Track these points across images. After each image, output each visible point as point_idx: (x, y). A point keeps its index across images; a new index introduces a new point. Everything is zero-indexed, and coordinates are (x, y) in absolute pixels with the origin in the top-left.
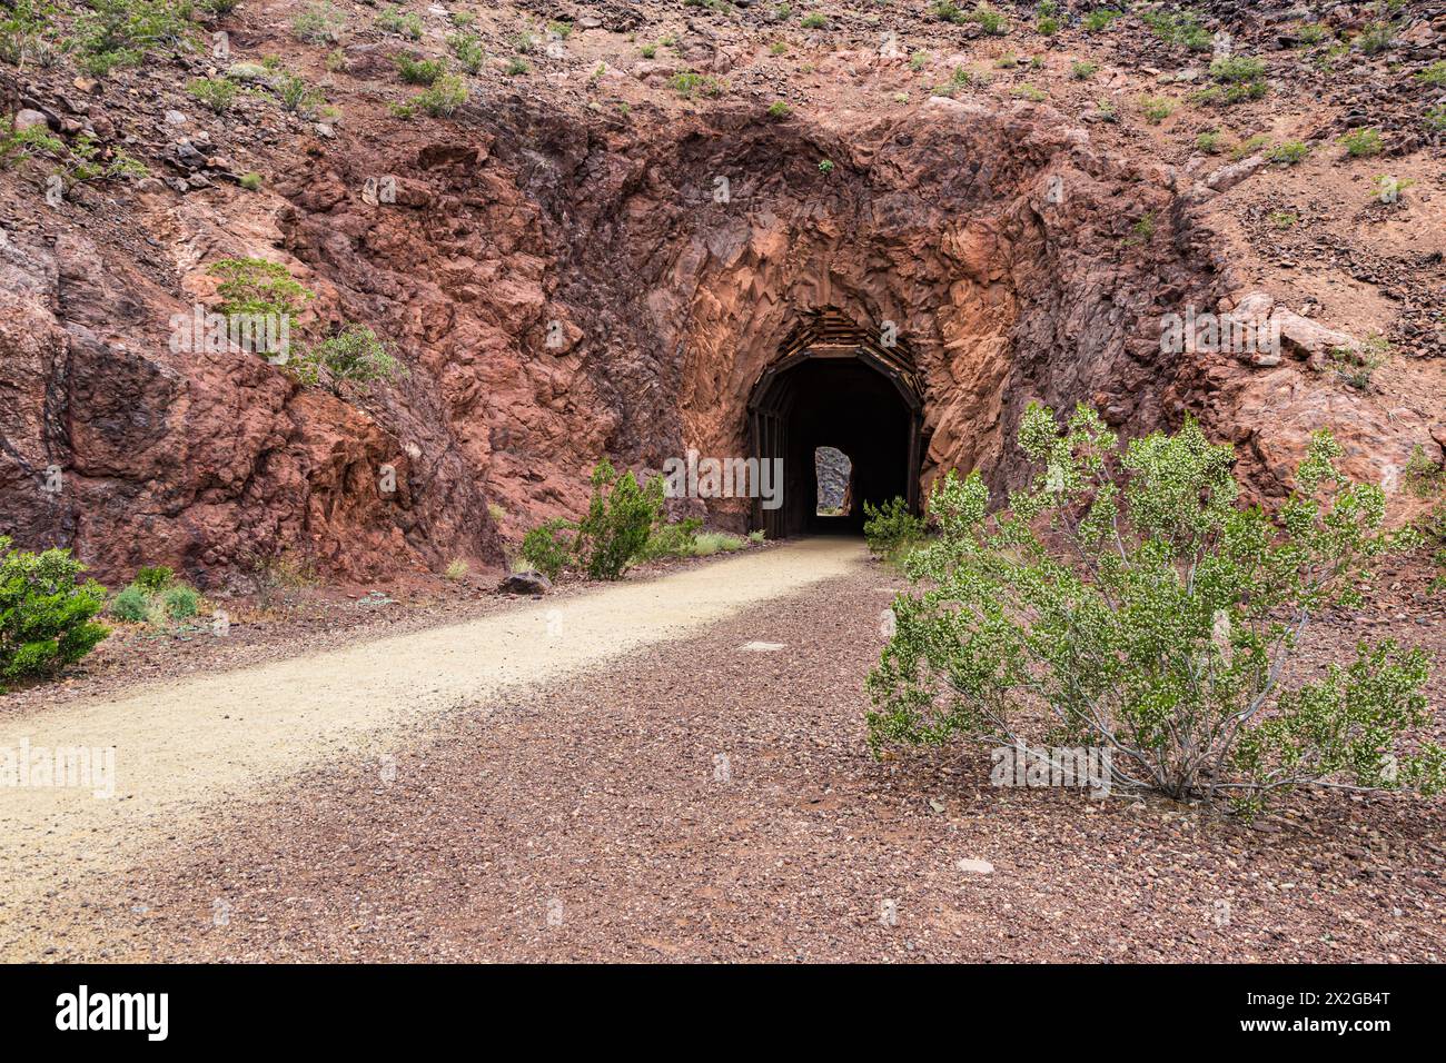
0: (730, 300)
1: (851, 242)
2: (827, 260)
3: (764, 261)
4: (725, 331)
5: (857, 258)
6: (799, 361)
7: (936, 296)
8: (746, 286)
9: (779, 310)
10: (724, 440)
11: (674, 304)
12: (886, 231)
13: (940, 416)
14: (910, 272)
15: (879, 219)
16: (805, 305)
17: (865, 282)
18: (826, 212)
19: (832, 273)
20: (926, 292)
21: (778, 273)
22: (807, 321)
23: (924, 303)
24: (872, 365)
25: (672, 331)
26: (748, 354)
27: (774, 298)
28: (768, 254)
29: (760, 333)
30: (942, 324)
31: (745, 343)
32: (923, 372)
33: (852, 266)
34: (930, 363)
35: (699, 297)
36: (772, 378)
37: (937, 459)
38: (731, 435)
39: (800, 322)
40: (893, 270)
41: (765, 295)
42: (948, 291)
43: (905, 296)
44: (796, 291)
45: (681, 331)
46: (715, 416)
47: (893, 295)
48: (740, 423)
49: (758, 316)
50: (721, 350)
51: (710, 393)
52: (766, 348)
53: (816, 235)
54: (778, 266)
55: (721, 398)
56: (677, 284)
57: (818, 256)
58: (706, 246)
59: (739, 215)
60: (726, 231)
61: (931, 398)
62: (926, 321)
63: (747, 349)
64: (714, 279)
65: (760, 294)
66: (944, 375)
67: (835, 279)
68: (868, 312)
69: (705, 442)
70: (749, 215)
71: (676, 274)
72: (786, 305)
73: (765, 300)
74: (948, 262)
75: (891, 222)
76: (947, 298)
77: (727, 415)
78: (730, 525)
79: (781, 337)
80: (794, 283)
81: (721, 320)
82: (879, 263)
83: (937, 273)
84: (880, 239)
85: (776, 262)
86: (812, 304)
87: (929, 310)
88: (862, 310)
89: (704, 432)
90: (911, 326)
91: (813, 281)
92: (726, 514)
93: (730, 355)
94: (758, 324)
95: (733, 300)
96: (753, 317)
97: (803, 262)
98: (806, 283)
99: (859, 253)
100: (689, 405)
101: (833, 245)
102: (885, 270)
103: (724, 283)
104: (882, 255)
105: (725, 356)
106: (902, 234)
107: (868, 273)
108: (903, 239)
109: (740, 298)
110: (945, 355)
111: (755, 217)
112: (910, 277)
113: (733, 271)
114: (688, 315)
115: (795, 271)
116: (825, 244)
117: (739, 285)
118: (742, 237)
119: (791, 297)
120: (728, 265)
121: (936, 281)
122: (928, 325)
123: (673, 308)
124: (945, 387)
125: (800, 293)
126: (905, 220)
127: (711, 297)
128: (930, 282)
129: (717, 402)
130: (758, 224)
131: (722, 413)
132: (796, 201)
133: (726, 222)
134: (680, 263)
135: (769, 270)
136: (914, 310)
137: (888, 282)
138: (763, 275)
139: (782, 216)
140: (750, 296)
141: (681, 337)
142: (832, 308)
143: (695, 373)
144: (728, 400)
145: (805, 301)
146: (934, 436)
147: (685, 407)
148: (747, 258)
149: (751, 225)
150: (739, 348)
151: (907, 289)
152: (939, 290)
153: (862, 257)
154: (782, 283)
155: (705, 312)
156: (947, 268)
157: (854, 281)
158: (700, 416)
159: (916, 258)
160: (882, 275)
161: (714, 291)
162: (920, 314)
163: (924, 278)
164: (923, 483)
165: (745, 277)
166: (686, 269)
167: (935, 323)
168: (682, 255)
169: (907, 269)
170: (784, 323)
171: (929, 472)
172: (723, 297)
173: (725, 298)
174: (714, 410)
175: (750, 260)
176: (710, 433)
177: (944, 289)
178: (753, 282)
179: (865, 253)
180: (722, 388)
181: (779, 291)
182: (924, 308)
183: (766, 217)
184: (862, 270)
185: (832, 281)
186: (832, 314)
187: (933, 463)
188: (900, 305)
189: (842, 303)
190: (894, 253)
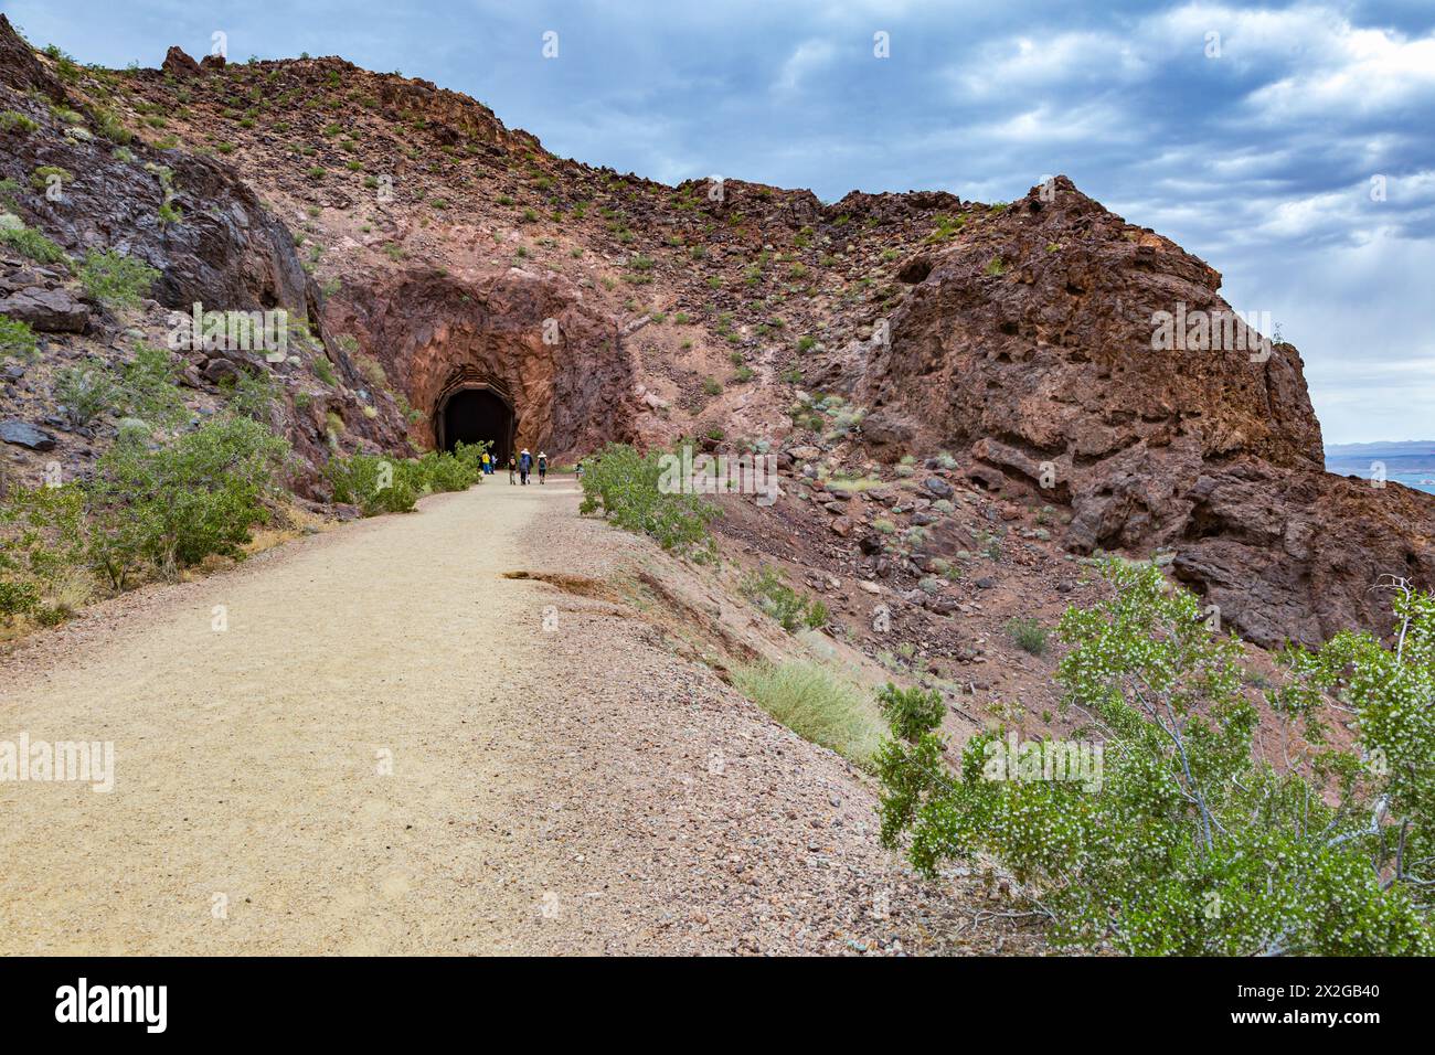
0: (426, 362)
1: (479, 336)
2: (468, 343)
3: (440, 343)
4: (425, 376)
5: (482, 343)
7: (518, 362)
8: (433, 355)
12: (496, 332)
13: (522, 414)
14: (507, 351)
15: (492, 326)
16: (458, 363)
17: (486, 354)
18: (467, 321)
19: (470, 349)
20: (514, 360)
21: (446, 348)
22: (458, 370)
23: (513, 364)
24: (492, 392)
26: (434, 385)
27: (444, 360)
28: (441, 340)
29: (439, 376)
30: (521, 374)
31: (433, 381)
32: (514, 395)
33: (480, 347)
34: (517, 391)
35: (414, 361)
37: (522, 433)
39: (455, 371)
40: (499, 349)
41: (441, 359)
42: (524, 360)
43: (505, 361)
44: (454, 357)
45: (409, 377)
47: (499, 361)
49: (438, 368)
50: (424, 385)
52: (441, 383)
53: (462, 331)
54: (446, 345)
55: (425, 405)
56: (405, 355)
57: (463, 341)
58: (416, 337)
59: (427, 322)
60: (423, 330)
61: (518, 406)
62: (514, 372)
63: (434, 383)
64: (420, 352)
65: (438, 358)
66: (523, 397)
67: (472, 352)
70: (432, 321)
71: (404, 351)
72: (449, 363)
73: (440, 361)
74: (524, 348)
75: (498, 328)
76: (524, 363)
79: (447, 378)
80: (453, 353)
81: (423, 371)
82: (492, 346)
83: (519, 352)
84: (493, 335)
85: (445, 343)
86: (461, 363)
87: (516, 368)
90: (508, 374)
91: (461, 352)
93: (428, 387)
94: (438, 372)
95: (428, 362)
96: (436, 369)
97: (457, 344)
98: (458, 353)
99: (483, 341)
101: (470, 336)
102: (495, 349)
103: (424, 354)
104: (494, 342)
105: (426, 387)
106: (503, 334)
107: (487, 350)
108: (503, 336)
109: (431, 361)
110: (523, 388)
111: (435, 323)
112: (506, 353)
113: (427, 348)
114: (411, 369)
115: (453, 348)
116: (467, 336)
117: (430, 354)
118: (430, 332)
119: (452, 359)
120: (425, 346)
121: (518, 355)
122: (515, 374)
124: (524, 402)
125: (456, 358)
126: (504, 328)
127: (419, 361)
128: (516, 356)
129: (424, 407)
130: (436, 326)
132: (453, 315)
133: (423, 325)
134: (406, 346)
135: (442, 347)
136: (509, 367)
137: (496, 355)
138: (440, 350)
139: (447, 322)
140: (434, 359)
142: (470, 365)
144: (427, 407)
145: (458, 361)
146: (520, 423)
149: (433, 327)
150: (431, 383)
151: (505, 358)
152: (520, 359)
153: (484, 343)
154: (448, 353)
155: (417, 368)
156: (523, 350)
157: (481, 353)
159: (509, 345)
160: (494, 351)
161: (420, 358)
162: (512, 369)
163: (513, 354)
165: (432, 351)
166: (408, 348)
167: (518, 373)
168: (407, 342)
169: (506, 349)
170: (448, 371)
171: (518, 438)
172: (424, 360)
174: (424, 410)
175: (434, 343)
177: (522, 359)
178: (436, 353)
179: (486, 341)
180: (425, 401)
181: (447, 357)
182: (513, 367)
183: (439, 322)
184: (484, 349)
185: (470, 353)
186: (471, 368)
187: (520, 435)
188: (503, 365)
189: (475, 363)
190: (499, 342)
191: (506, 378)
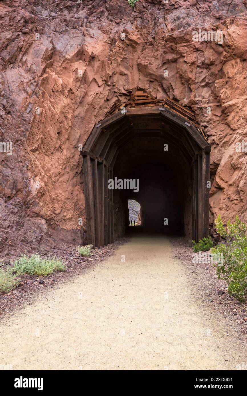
0: (70, 80)
1: (151, 44)
2: (136, 57)
3: (93, 58)
4: (65, 100)
5: (156, 54)
6: (118, 117)
7: (213, 74)
8: (81, 72)
9: (105, 92)
10: (66, 177)
11: (26, 78)
12: (176, 33)
13: (222, 154)
14: (193, 60)
15: (170, 26)
16: (121, 88)
17: (162, 70)
18: (134, 28)
19: (139, 65)
20: (205, 73)
21: (103, 65)
22: (123, 99)
23: (203, 80)
24: (171, 118)
25: (24, 95)
26: (83, 119)
27: (100, 83)
28: (96, 53)
29: (92, 105)
30: (219, 91)
31: (81, 111)
32: (206, 127)
33: (153, 60)
34: (210, 120)
35: (45, 76)
36: (99, 130)
37: (223, 185)
38: (72, 174)
39: (119, 101)
40: (181, 60)
41: (94, 80)
42: (222, 69)
43: (190, 75)
44: (115, 78)
45: (30, 96)
46: (59, 159)
47: (181, 77)
48: (78, 166)
49: (90, 93)
50: (62, 113)
51: (54, 141)
52: (96, 116)
53: (128, 42)
54: (103, 62)
55: (63, 147)
56: (29, 65)
57: (129, 56)
58: (51, 42)
59: (76, 28)
60: (66, 37)
61: (214, 143)
62: (206, 93)
63: (82, 114)
64: (57, 65)
65: (91, 79)
66: (222, 127)
67: (142, 68)
68: (164, 90)
69: (50, 177)
70: (83, 29)
71: (29, 58)
72: (109, 88)
73: (94, 84)
74: (221, 49)
75: (179, 27)
76: (221, 73)
77: (68, 159)
78: (70, 238)
79: (106, 110)
80: (114, 73)
81: (62, 92)
82: (170, 56)
83: (212, 58)
84: (172, 39)
85: (102, 59)
86: (127, 87)
87: (207, 85)
88: (160, 90)
89: (49, 170)
90: (195, 97)
91: (126, 72)
92: (67, 231)
93: (70, 116)
95: (72, 80)
96: (86, 94)
97: (119, 60)
98: (122, 74)
99: (157, 50)
100: (37, 149)
101: (139, 48)
102: (175, 61)
103: (65, 68)
104: (173, 50)
105: (66, 117)
106: (187, 34)
107: (164, 64)
108: (188, 37)
109: (77, 80)
110: (223, 112)
111: (87, 31)
112: (193, 63)
113: (71, 61)
114: (37, 85)
115: (114, 65)
116: (134, 48)
117: (76, 71)
118: (78, 41)
119: (111, 83)
120: (68, 57)
121: (212, 64)
122: (207, 95)
123: (25, 81)
124: (224, 135)
125: (118, 81)
126: (189, 25)
127: (55, 76)
128: (207, 66)
129: (60, 149)
130: (89, 35)
131: (64, 157)
132: (114, 24)
133: (66, 31)
134: (31, 51)
135: (97, 64)
136: (197, 86)
137: (177, 69)
138: (93, 67)
139: (105, 32)
140: (84, 80)
141: (31, 100)
142: (140, 89)
143: (42, 126)
144: (68, 149)
145: (122, 85)
146: (220, 168)
147: (33, 151)
148: (81, 54)
149: (84, 35)
150: (76, 113)
151: (191, 72)
152: (214, 69)
153: (159, 53)
154: (106, 73)
155: (51, 86)
156: (220, 54)
157: (154, 70)
158: (46, 158)
159: (197, 50)
160: (173, 65)
161: (58, 73)
162: (201, 89)
163: (203, 63)
164: (212, 204)
165: (81, 68)
166: (36, 55)
167: (213, 92)
168: (33, 46)
169: (191, 58)
170: (108, 100)
171: (216, 196)
172: (64, 77)
173: (66, 79)
174: (58, 154)
175: (84, 56)
176: (54, 171)
177: (219, 68)
178: (86, 70)
179: (161, 51)
180: (63, 140)
181: (104, 78)
182: (204, 84)
183: (94, 31)
184: (159, 62)
185: (139, 70)
186: (141, 93)
187: (220, 189)
188: (187, 83)
189: (147, 86)
190: (182, 48)
191: (194, 103)
